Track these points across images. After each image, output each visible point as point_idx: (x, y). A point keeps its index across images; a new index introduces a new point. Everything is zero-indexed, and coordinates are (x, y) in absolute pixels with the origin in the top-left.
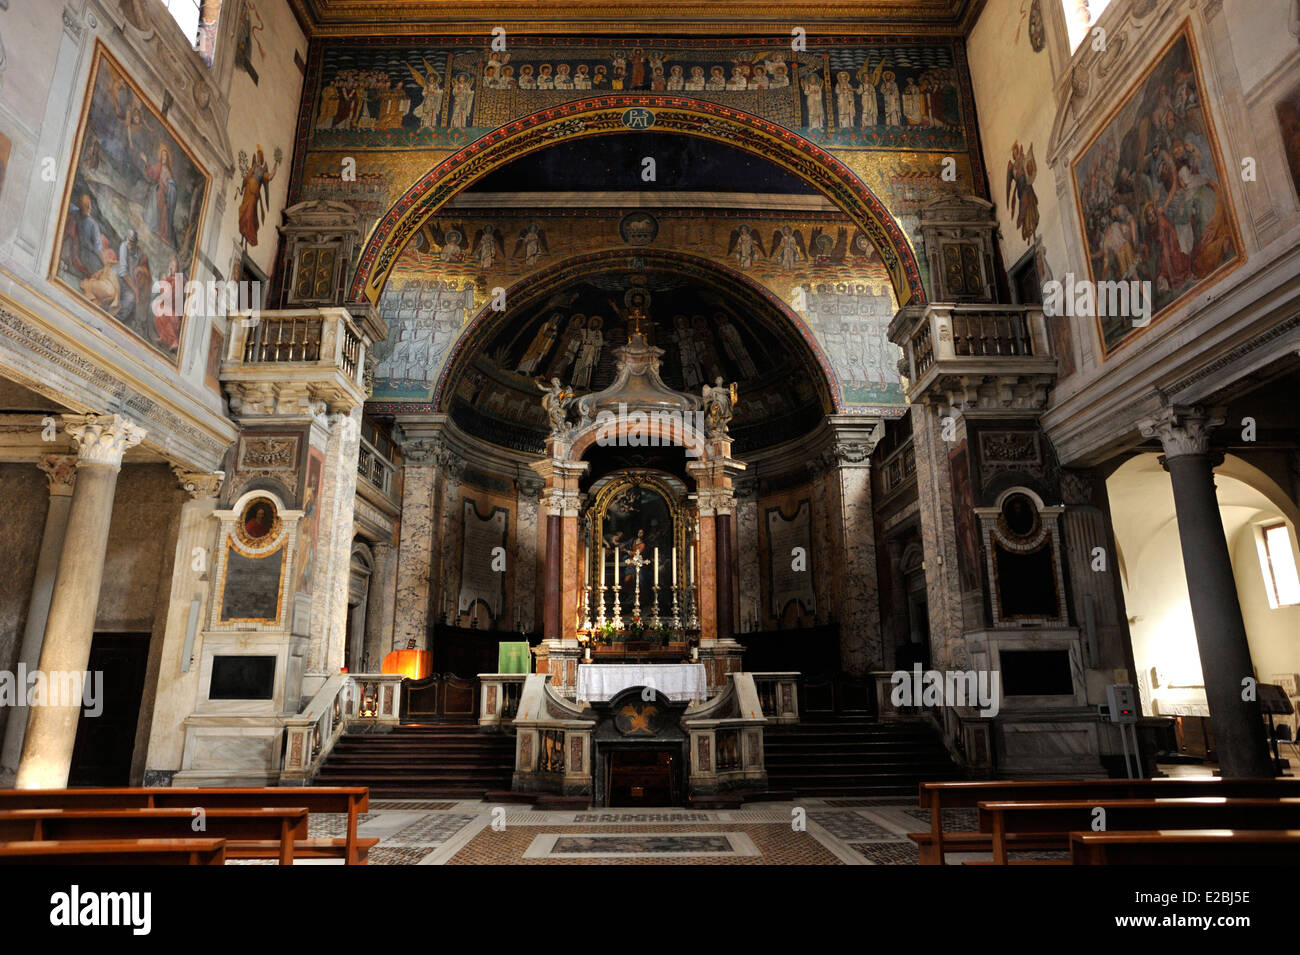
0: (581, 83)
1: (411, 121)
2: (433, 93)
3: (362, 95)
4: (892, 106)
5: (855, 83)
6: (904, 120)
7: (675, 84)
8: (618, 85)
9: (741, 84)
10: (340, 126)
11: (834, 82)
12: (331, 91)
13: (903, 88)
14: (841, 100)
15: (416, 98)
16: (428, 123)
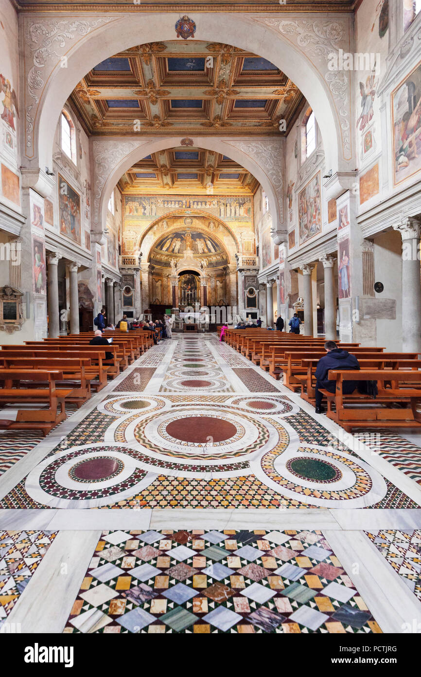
0: (177, 206)
1: (144, 214)
2: (148, 207)
3: (134, 207)
4: (237, 212)
5: (230, 206)
6: (240, 215)
7: (195, 206)
8: (184, 206)
9: (208, 206)
10: (131, 214)
11: (226, 206)
12: (127, 207)
13: (240, 207)
14: (228, 210)
15: (145, 209)
16: (148, 214)
